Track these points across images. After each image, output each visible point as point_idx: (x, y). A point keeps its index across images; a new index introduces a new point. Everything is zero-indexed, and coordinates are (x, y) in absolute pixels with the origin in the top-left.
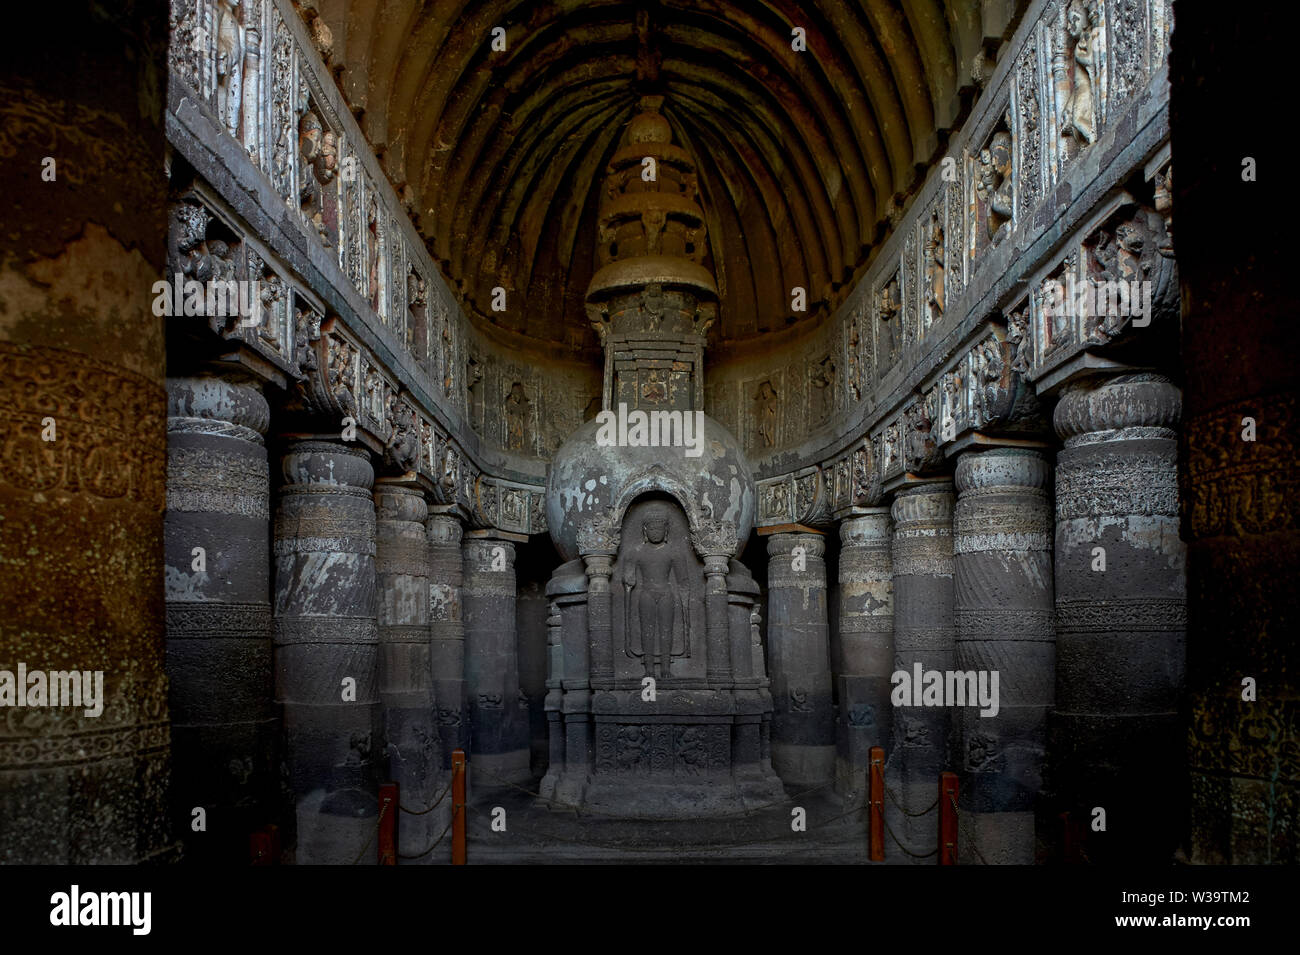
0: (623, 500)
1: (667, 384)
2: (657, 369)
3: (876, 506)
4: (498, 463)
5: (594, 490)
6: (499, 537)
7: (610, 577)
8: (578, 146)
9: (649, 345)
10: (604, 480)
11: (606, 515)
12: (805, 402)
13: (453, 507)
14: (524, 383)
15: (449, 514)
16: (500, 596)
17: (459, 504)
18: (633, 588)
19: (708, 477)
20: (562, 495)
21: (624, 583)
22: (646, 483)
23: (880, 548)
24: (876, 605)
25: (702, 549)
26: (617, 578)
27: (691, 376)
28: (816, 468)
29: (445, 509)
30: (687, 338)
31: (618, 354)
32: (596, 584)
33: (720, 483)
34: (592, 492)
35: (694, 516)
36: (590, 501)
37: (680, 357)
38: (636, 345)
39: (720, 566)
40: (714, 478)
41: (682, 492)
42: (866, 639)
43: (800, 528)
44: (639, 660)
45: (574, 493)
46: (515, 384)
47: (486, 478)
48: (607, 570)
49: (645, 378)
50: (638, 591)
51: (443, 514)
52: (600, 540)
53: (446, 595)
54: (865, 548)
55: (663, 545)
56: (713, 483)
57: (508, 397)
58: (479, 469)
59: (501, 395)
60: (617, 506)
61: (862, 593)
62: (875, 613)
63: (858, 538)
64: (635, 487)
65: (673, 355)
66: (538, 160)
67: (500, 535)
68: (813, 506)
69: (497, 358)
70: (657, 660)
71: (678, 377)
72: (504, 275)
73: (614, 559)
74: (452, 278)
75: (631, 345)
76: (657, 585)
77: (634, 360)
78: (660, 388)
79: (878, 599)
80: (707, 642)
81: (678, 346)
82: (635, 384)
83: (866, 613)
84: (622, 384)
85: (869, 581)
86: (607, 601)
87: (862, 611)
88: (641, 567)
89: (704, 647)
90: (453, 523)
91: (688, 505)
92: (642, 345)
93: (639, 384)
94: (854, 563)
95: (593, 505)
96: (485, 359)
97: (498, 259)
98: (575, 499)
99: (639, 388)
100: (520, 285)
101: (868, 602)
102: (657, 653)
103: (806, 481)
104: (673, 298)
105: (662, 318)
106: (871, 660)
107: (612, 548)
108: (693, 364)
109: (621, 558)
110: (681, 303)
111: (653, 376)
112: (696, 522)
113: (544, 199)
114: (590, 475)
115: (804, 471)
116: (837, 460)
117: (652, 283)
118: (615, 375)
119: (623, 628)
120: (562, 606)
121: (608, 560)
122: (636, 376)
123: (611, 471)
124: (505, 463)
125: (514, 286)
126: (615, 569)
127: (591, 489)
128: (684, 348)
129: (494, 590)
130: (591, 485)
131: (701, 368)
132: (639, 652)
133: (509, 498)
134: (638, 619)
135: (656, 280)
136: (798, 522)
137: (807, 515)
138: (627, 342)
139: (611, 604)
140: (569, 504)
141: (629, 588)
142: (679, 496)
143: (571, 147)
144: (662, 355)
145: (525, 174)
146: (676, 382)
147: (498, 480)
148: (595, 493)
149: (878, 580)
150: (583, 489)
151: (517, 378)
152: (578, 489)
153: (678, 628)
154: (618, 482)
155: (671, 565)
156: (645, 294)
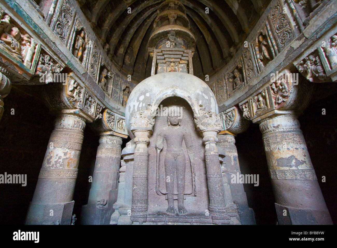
0: (157, 101)
1: (178, 67)
2: (174, 62)
3: (286, 110)
4: (116, 108)
5: (143, 99)
6: (114, 134)
7: (148, 144)
8: (150, 23)
9: (170, 53)
10: (148, 95)
11: (147, 109)
12: (225, 88)
13: (77, 111)
14: (130, 87)
15: (74, 114)
16: (112, 157)
17: (81, 110)
18: (161, 150)
19: (201, 93)
20: (129, 106)
21: (156, 148)
22: (169, 93)
23: (293, 131)
24: (299, 163)
25: (202, 127)
26: (152, 145)
27: (188, 65)
28: (234, 107)
29: (72, 111)
30: (185, 51)
31: (158, 57)
32: (139, 148)
33: (206, 97)
34: (142, 101)
35: (196, 109)
36: (140, 106)
37: (183, 58)
38: (166, 53)
39: (213, 137)
40: (204, 94)
41: (189, 97)
42: (298, 184)
43: (227, 132)
44: (164, 197)
45: (134, 104)
46: (127, 87)
47: (109, 111)
48: (147, 139)
49: (169, 65)
50: (164, 153)
51: (71, 114)
52: (143, 122)
53: (65, 154)
54: (284, 132)
55: (178, 127)
56: (203, 97)
57: (124, 90)
58: (104, 105)
59: (121, 88)
60: (153, 104)
61: (288, 156)
62: (300, 167)
63: (278, 127)
64: (164, 95)
65: (180, 56)
66: (138, 24)
67: (115, 134)
68: (234, 122)
69: (121, 76)
70: (176, 197)
71: (182, 66)
72: (127, 58)
73: (151, 133)
74: (101, 39)
75: (164, 53)
76: (175, 149)
77: (164, 59)
78: (175, 69)
79: (300, 160)
80: (207, 187)
81: (182, 53)
82: (165, 68)
83: (294, 168)
84: (159, 68)
85: (291, 149)
86: (146, 158)
87: (291, 166)
88: (166, 139)
89: (204, 189)
90: (77, 119)
91: (192, 104)
92: (168, 52)
93: (167, 67)
94: (278, 140)
95: (142, 108)
96: (115, 74)
97: (124, 49)
98: (134, 106)
99: (167, 68)
100: (132, 61)
101: (294, 161)
102: (176, 192)
103: (229, 114)
104: (180, 40)
105: (176, 44)
106: (306, 198)
107: (150, 127)
108: (188, 61)
109: (155, 134)
110: (182, 43)
111: (172, 64)
112: (197, 112)
113: (140, 39)
114: (141, 94)
115: (228, 111)
116: (251, 97)
117: (172, 30)
118: (157, 64)
119: (155, 175)
120: (127, 161)
121: (147, 134)
122: (165, 65)
123: (151, 90)
124: (120, 109)
125: (130, 62)
126: (152, 140)
127: (141, 100)
128: (184, 55)
129: (109, 155)
130: (142, 98)
131: (192, 61)
132: (164, 192)
133: (121, 121)
134: (163, 170)
135: (173, 29)
136: (227, 130)
137: (231, 127)
138: (162, 52)
139: (148, 160)
140: (132, 109)
141: (159, 151)
142: (187, 99)
143: (148, 23)
144: (176, 56)
145: (134, 28)
146: (182, 67)
147: (115, 114)
148: (143, 101)
149: (297, 149)
150: (138, 100)
151: (128, 85)
152: (136, 101)
153: (188, 177)
154: (154, 94)
155: (183, 138)
156: (169, 35)
